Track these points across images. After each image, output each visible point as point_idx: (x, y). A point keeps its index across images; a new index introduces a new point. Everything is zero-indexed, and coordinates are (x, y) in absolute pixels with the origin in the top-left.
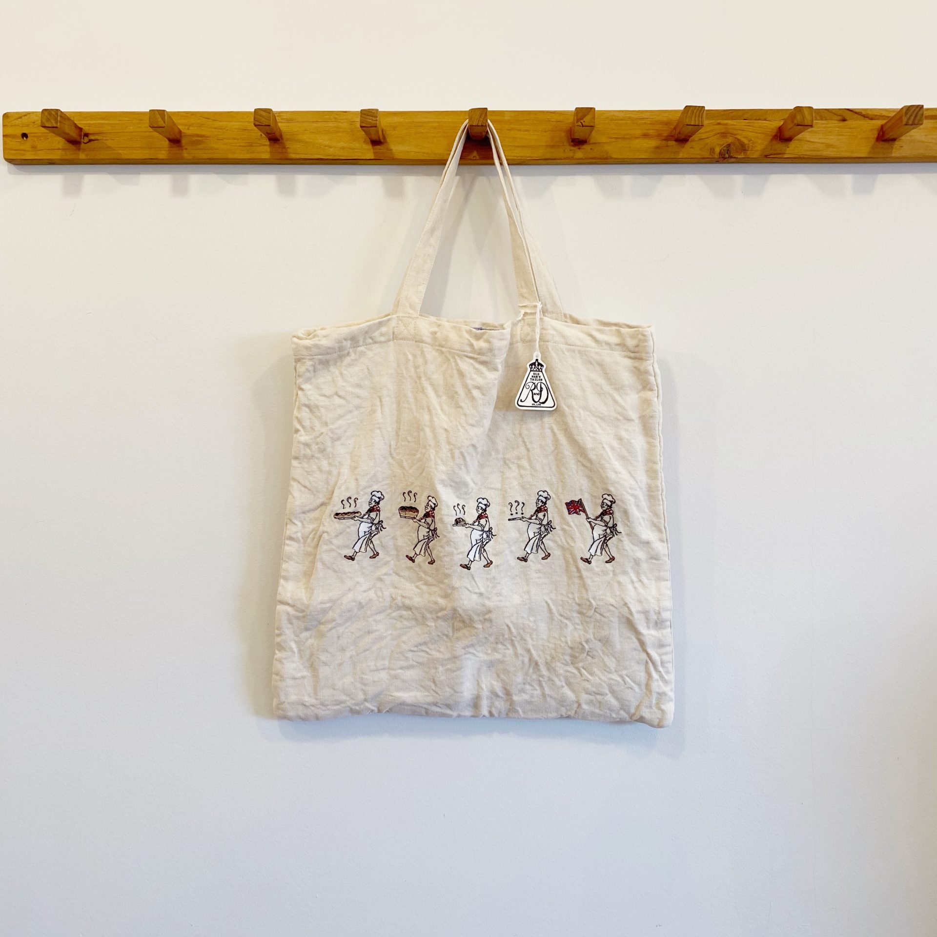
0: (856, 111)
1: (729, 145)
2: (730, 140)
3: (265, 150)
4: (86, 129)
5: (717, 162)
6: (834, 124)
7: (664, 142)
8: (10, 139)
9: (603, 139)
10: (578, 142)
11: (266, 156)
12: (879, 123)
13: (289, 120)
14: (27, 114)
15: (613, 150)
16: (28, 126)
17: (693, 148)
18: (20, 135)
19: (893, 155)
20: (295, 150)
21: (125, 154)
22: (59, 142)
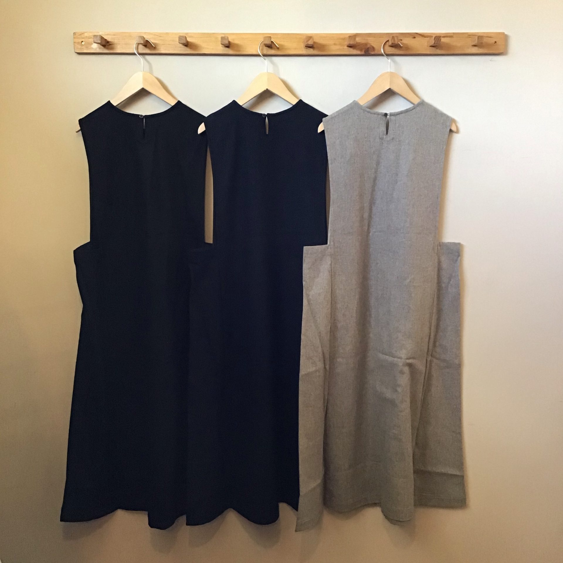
0: (420, 34)
1: (368, 48)
2: (369, 46)
4: (108, 40)
5: (364, 55)
6: (411, 39)
7: (342, 47)
8: (76, 44)
12: (428, 39)
14: (83, 33)
16: (83, 38)
18: (81, 42)
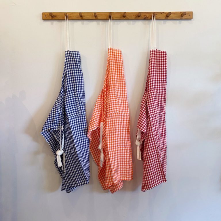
0: (163, 12)
2: (146, 16)
3: (80, 18)
4: (54, 15)
5: (144, 20)
6: (160, 14)
7: (136, 17)
8: (43, 17)
9: (128, 16)
10: (124, 17)
11: (80, 19)
12: (166, 14)
13: (83, 14)
14: (45, 13)
15: (129, 18)
17: (140, 18)
18: (45, 16)
19: (169, 18)
20: (84, 18)
21: (60, 19)
22: (50, 17)
